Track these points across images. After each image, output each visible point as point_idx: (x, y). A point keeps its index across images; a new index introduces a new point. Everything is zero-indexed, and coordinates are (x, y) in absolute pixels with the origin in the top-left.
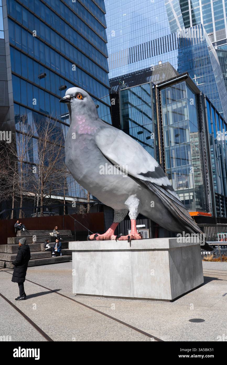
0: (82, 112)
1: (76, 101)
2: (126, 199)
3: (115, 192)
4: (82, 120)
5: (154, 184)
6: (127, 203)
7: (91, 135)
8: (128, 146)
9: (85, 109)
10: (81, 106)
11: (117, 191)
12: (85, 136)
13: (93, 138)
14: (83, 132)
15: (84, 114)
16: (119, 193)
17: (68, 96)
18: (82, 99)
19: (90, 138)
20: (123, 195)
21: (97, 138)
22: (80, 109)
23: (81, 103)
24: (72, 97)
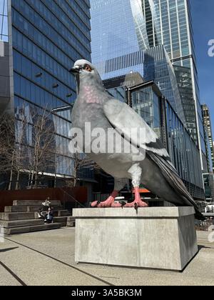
0: (90, 83)
1: (84, 72)
2: (130, 167)
3: (120, 160)
4: (90, 90)
5: (155, 154)
6: (131, 171)
7: (99, 104)
8: (133, 118)
9: (93, 80)
10: (89, 77)
11: (122, 159)
12: (93, 105)
13: (101, 107)
14: (91, 101)
15: (92, 85)
16: (124, 161)
17: (77, 67)
18: (90, 71)
19: (98, 107)
20: (127, 163)
21: (105, 106)
22: (88, 80)
23: (90, 75)
24: (81, 68)
